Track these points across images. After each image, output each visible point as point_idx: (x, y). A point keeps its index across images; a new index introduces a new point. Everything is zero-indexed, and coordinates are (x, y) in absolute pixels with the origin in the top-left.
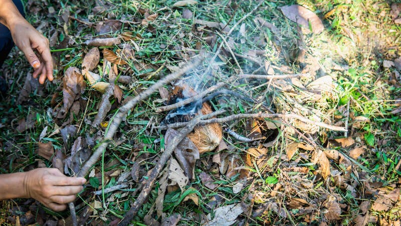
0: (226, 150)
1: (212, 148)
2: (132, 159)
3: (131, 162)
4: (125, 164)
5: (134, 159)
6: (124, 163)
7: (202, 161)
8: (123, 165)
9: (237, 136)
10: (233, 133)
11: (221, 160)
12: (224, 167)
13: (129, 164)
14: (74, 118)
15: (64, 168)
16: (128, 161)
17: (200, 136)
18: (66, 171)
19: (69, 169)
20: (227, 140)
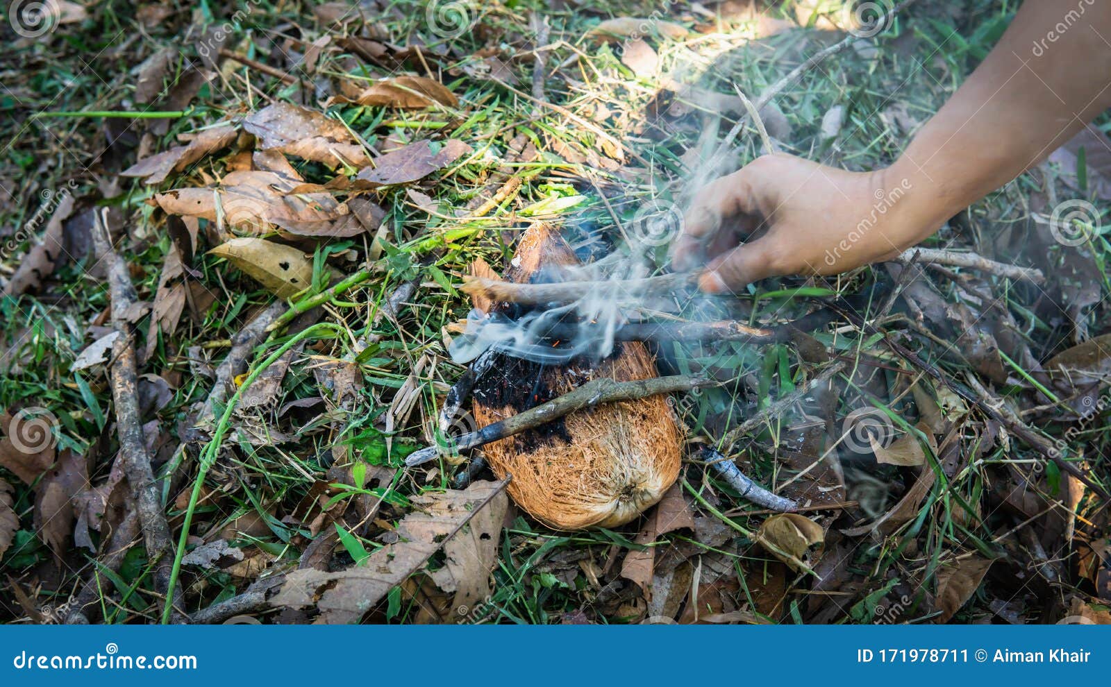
0: (686, 531)
1: (626, 512)
2: (310, 519)
3: (303, 533)
4: (284, 538)
5: (318, 520)
6: (280, 532)
7: (582, 564)
8: (275, 539)
9: (742, 483)
10: (728, 467)
11: (658, 571)
12: (669, 600)
13: (297, 541)
14: (157, 349)
15: (74, 522)
16: (297, 526)
17: (588, 458)
18: (82, 537)
19: (94, 534)
20: (698, 495)
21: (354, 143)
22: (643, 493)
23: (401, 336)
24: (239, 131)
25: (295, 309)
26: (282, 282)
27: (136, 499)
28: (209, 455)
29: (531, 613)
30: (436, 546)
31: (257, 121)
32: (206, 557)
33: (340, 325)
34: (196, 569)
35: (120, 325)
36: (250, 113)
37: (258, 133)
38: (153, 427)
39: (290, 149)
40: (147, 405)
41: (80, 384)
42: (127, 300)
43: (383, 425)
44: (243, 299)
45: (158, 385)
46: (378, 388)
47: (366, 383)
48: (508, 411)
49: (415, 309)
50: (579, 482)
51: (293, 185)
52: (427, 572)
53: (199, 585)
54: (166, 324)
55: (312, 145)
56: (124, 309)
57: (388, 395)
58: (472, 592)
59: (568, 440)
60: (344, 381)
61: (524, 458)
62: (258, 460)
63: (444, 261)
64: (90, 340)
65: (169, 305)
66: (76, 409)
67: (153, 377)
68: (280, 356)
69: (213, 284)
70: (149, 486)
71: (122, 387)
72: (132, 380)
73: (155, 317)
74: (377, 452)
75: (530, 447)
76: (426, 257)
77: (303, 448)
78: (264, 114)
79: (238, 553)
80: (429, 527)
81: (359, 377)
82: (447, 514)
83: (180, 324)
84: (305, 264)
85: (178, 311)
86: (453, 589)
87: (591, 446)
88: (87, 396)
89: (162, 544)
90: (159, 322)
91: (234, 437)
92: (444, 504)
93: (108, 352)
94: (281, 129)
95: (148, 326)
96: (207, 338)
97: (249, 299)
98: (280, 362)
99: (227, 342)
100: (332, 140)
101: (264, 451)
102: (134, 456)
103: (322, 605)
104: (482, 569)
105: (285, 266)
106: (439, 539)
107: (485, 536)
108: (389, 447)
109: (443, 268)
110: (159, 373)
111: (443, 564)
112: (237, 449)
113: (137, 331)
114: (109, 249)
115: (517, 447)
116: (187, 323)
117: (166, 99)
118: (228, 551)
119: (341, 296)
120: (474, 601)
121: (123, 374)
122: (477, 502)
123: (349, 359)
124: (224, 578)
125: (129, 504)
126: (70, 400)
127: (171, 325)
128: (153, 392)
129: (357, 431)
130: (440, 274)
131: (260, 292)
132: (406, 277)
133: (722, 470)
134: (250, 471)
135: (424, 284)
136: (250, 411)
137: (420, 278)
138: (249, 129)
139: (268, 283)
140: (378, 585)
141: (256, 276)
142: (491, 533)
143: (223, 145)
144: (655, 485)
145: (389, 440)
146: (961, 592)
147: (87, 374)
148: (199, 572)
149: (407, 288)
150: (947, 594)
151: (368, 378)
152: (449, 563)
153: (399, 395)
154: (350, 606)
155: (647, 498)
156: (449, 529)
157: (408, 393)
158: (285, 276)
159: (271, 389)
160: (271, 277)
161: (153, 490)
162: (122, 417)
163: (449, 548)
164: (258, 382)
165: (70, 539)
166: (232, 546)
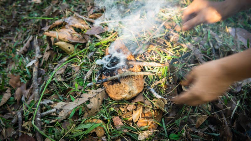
0: (142, 102)
2: (67, 96)
4: (62, 99)
8: (60, 99)
9: (155, 94)
10: (153, 91)
14: (43, 64)
15: (22, 96)
16: (64, 97)
17: (123, 86)
18: (23, 99)
19: (26, 98)
20: (146, 96)
21: (87, 25)
22: (133, 93)
23: (90, 61)
24: (64, 22)
25: (71, 56)
26: (69, 51)
27: (34, 91)
28: (48, 82)
29: (107, 115)
30: (88, 99)
31: (68, 20)
32: (46, 103)
33: (79, 59)
34: (44, 105)
35: (37, 59)
36: (67, 18)
37: (67, 22)
38: (40, 79)
39: (73, 25)
40: (40, 74)
41: (27, 70)
42: (38, 54)
43: (84, 78)
44: (61, 55)
45: (42, 71)
46: (84, 71)
47: (82, 70)
48: (109, 77)
49: (94, 57)
50: (121, 91)
51: (73, 32)
52: (86, 104)
53: (44, 108)
54: (45, 59)
55: (78, 24)
56: (38, 56)
57: (86, 72)
58: (95, 109)
59: (120, 83)
60: (77, 69)
61: (111, 86)
62: (58, 84)
63: (101, 48)
64: (30, 61)
65: (47, 55)
66: (26, 75)
67: (42, 69)
68: (65, 64)
69: (56, 51)
70: (37, 89)
71: (35, 70)
72: (37, 69)
73: (44, 57)
74: (82, 83)
75: (113, 84)
76: (97, 47)
77: (68, 82)
78: (69, 18)
79: (52, 102)
80: (88, 96)
81: (80, 69)
82: (92, 94)
83: (48, 59)
84: (73, 48)
85: (48, 56)
86: (91, 108)
87: (124, 84)
88: (28, 72)
89: (38, 99)
90: (44, 59)
91: (54, 79)
92: (91, 92)
93: (33, 64)
94: (72, 21)
95: (42, 59)
96: (53, 62)
97: (63, 55)
98: (65, 65)
99: (57, 63)
100: (82, 24)
101: (60, 82)
102: (35, 83)
103: (63, 108)
104: (98, 105)
105: (69, 48)
106: (89, 98)
107: (99, 99)
108: (84, 82)
109: (101, 49)
110: (43, 69)
111: (89, 103)
112: (54, 82)
113: (39, 60)
114: (37, 44)
115: (110, 84)
116: (50, 59)
117: (51, 15)
118: (50, 102)
119: (80, 54)
120: (95, 112)
121: (36, 68)
122: (98, 92)
123: (79, 65)
124: (49, 107)
125: (33, 92)
126: (25, 73)
127: (46, 59)
128: (41, 72)
129: (78, 79)
130: (100, 50)
131: (65, 54)
132: (93, 50)
133: (151, 91)
134: (57, 86)
135: (96, 52)
136: (58, 74)
137: (96, 51)
138: (66, 21)
139: (66, 51)
140: (75, 105)
141: (64, 50)
142: (101, 98)
143: (60, 24)
144: (136, 92)
145: (85, 81)
146: (202, 121)
147: (29, 68)
148: (44, 106)
149: (93, 53)
150: (199, 122)
151: (82, 69)
152: (91, 103)
153: (88, 72)
154: (69, 109)
155: (133, 94)
156: (92, 97)
157: (89, 73)
158: (69, 50)
159: (63, 71)
160: (66, 50)
161: (38, 89)
162: (34, 76)
163: (91, 100)
164: (60, 69)
165: (21, 99)
166: (52, 101)
